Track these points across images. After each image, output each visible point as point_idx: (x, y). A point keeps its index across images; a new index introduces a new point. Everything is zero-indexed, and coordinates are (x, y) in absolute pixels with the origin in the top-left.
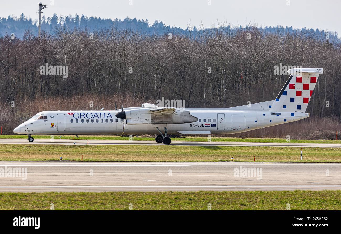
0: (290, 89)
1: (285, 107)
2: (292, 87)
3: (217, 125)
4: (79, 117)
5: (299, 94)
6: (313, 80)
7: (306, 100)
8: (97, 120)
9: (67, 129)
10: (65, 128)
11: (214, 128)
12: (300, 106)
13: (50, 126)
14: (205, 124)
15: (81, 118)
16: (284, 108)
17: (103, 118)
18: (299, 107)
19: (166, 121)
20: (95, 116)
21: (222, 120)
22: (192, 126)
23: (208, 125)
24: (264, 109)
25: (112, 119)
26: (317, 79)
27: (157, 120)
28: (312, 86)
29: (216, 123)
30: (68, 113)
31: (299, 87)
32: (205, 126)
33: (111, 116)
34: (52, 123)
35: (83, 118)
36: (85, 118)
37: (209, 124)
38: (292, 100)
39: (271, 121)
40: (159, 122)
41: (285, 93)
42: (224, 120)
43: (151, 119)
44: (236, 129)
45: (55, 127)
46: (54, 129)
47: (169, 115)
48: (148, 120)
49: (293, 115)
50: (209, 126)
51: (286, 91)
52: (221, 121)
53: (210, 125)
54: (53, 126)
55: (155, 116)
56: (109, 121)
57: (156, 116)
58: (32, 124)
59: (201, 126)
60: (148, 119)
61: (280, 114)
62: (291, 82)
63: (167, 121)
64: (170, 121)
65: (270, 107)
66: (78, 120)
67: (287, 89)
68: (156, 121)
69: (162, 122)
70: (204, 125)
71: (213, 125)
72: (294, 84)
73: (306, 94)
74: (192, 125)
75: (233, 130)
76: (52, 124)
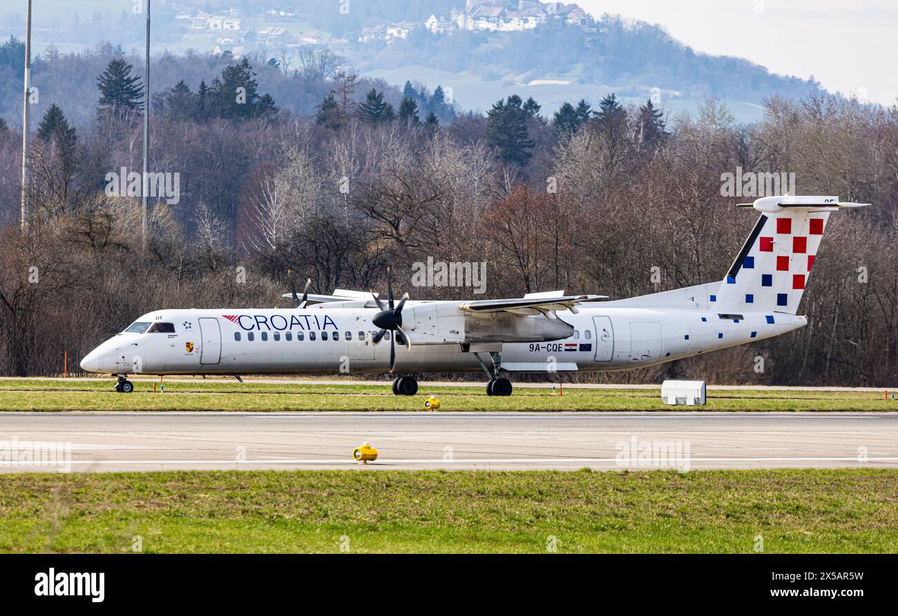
0: (761, 250)
1: (749, 299)
2: (767, 245)
3: (593, 348)
4: (254, 326)
5: (783, 263)
6: (816, 226)
7: (798, 281)
8: (300, 334)
9: (225, 357)
10: (222, 356)
11: (587, 356)
12: (785, 296)
13: (185, 350)
14: (566, 345)
15: (259, 329)
16: (747, 301)
17: (314, 328)
18: (782, 300)
19: (501, 336)
20: (293, 322)
21: (607, 334)
22: (535, 348)
23: (573, 348)
24: (698, 305)
25: (336, 330)
26: (825, 224)
27: (480, 333)
28: (814, 244)
29: (592, 341)
30: (225, 316)
31: (784, 245)
32: (566, 350)
33: (333, 323)
34: (189, 343)
35: (263, 327)
36: (270, 329)
37: (576, 345)
38: (767, 280)
39: (721, 336)
40: (484, 337)
41: (749, 263)
42: (611, 334)
43: (464, 330)
44: (639, 358)
45: (197, 352)
46: (194, 358)
47: (509, 320)
48: (458, 333)
49: (770, 320)
50: (575, 350)
51: (753, 258)
52: (605, 336)
53: (578, 348)
54: (191, 350)
55: (473, 320)
56: (330, 336)
57: (477, 322)
58: (136, 344)
59: (556, 351)
60: (457, 330)
61: (741, 317)
62: (764, 233)
63: (505, 334)
64: (511, 335)
65: (713, 298)
66: (252, 333)
67: (755, 251)
68: (476, 336)
69: (490, 339)
70: (564, 347)
71: (586, 347)
72: (772, 239)
73: (799, 264)
74: (533, 348)
75: (631, 359)
76: (188, 345)
